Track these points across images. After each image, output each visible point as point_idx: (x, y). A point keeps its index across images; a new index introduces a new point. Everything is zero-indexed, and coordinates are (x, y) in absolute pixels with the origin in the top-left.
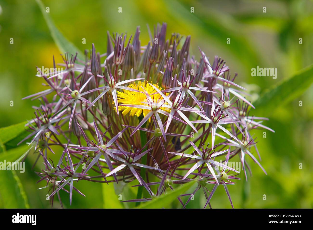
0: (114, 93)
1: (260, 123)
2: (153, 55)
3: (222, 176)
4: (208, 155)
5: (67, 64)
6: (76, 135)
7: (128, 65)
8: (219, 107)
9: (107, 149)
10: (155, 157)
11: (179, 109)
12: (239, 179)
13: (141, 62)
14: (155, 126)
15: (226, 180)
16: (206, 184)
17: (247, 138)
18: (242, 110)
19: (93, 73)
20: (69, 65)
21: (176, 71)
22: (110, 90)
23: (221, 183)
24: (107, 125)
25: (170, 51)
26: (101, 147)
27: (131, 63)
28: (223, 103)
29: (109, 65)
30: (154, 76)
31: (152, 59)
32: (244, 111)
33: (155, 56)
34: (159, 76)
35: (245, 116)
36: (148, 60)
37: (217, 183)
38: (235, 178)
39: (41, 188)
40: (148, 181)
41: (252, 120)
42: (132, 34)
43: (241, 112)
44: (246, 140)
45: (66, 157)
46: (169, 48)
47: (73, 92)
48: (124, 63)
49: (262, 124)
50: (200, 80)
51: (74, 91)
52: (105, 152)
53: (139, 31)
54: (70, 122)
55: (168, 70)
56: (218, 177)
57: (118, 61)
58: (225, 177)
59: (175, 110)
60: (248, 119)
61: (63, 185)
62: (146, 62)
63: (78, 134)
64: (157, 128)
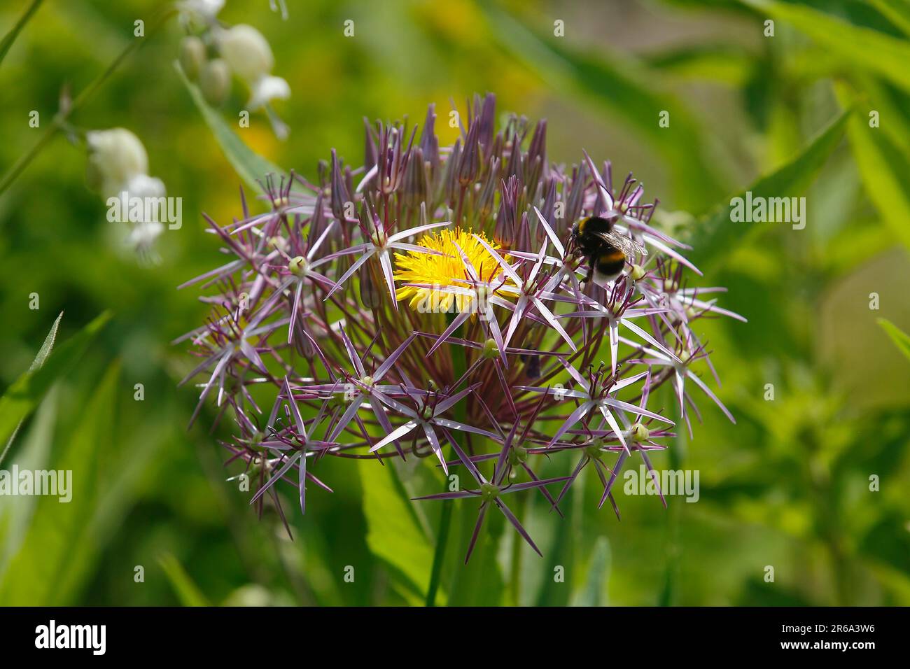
0: (385, 261)
1: (712, 305)
2: (466, 168)
3: (635, 432)
4: (602, 388)
5: (272, 198)
6: (305, 356)
7: (413, 193)
8: (623, 280)
9: (376, 386)
10: (484, 396)
11: (537, 297)
12: (673, 435)
13: (441, 184)
14: (484, 333)
15: (645, 440)
16: (601, 453)
17: (688, 341)
18: (669, 279)
19: (337, 214)
20: (278, 201)
21: (522, 200)
22: (376, 253)
23: (633, 449)
24: (373, 329)
25: (506, 154)
26: (361, 381)
27: (418, 187)
28: (631, 268)
29: (370, 193)
30: (472, 214)
31: (465, 178)
32: (674, 280)
33: (471, 168)
34: (484, 213)
35: (679, 288)
36: (457, 181)
37: (625, 450)
38: (665, 435)
39: (232, 478)
40: (472, 454)
41: (694, 297)
42: (417, 124)
43: (669, 283)
44: (686, 349)
45: (286, 405)
46: (504, 148)
47: (294, 262)
48: (403, 189)
49: (718, 305)
50: (575, 218)
51: (295, 259)
52: (370, 393)
53: (435, 115)
54: (291, 330)
55: (507, 205)
56: (626, 436)
57: (389, 186)
58: (642, 434)
59: (530, 297)
60: (684, 296)
61: (284, 470)
62: (454, 184)
63: (309, 355)
64: (488, 339)
